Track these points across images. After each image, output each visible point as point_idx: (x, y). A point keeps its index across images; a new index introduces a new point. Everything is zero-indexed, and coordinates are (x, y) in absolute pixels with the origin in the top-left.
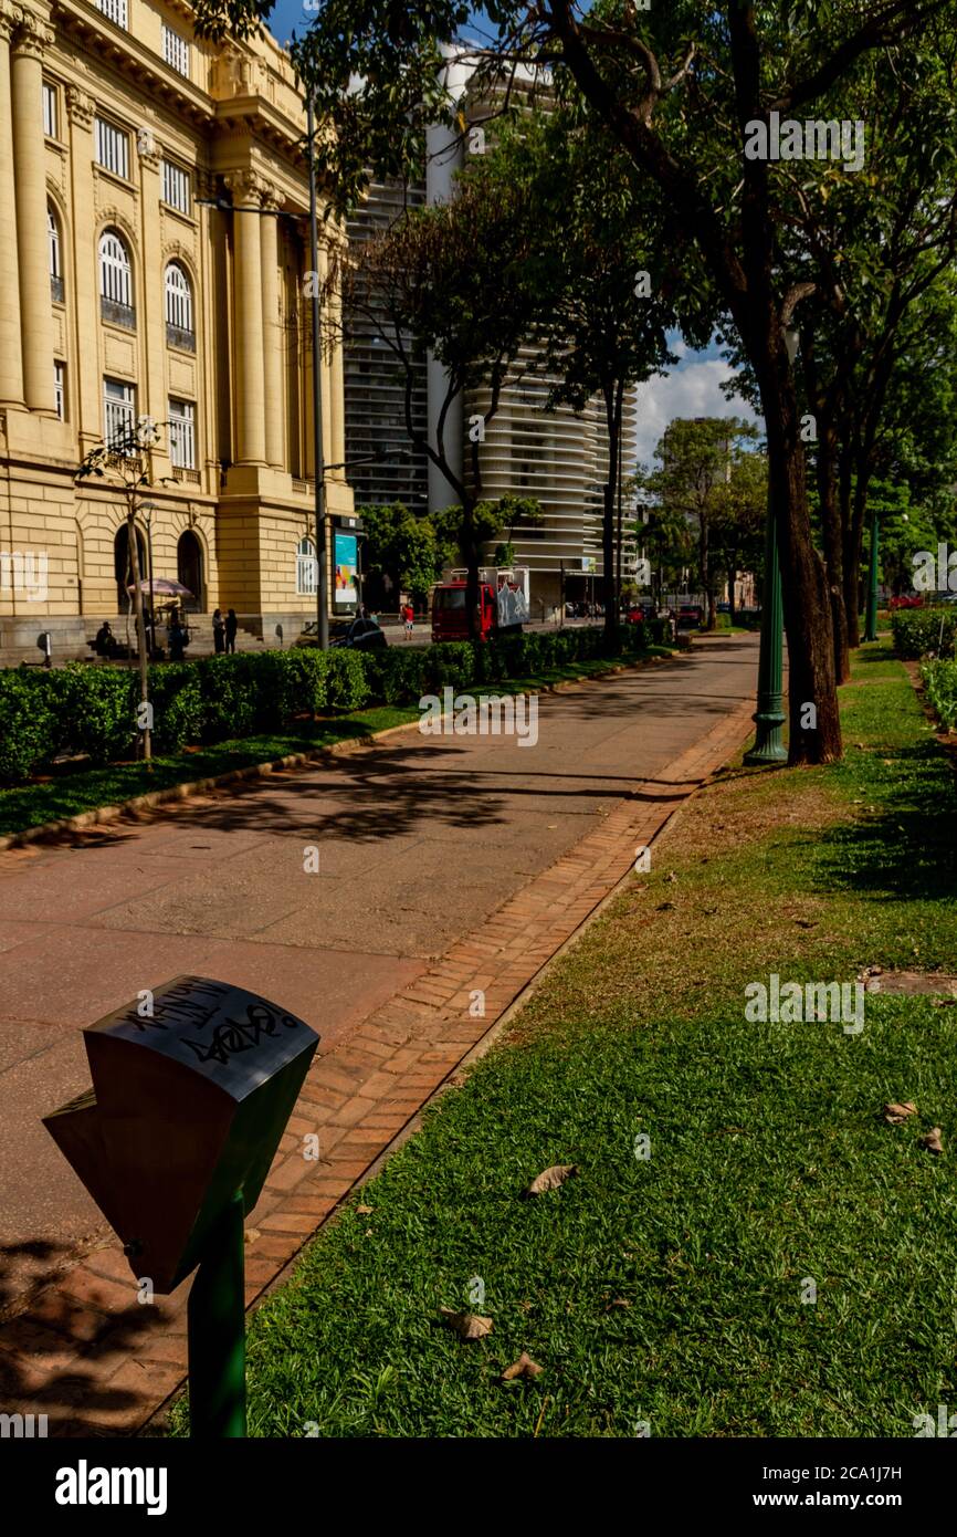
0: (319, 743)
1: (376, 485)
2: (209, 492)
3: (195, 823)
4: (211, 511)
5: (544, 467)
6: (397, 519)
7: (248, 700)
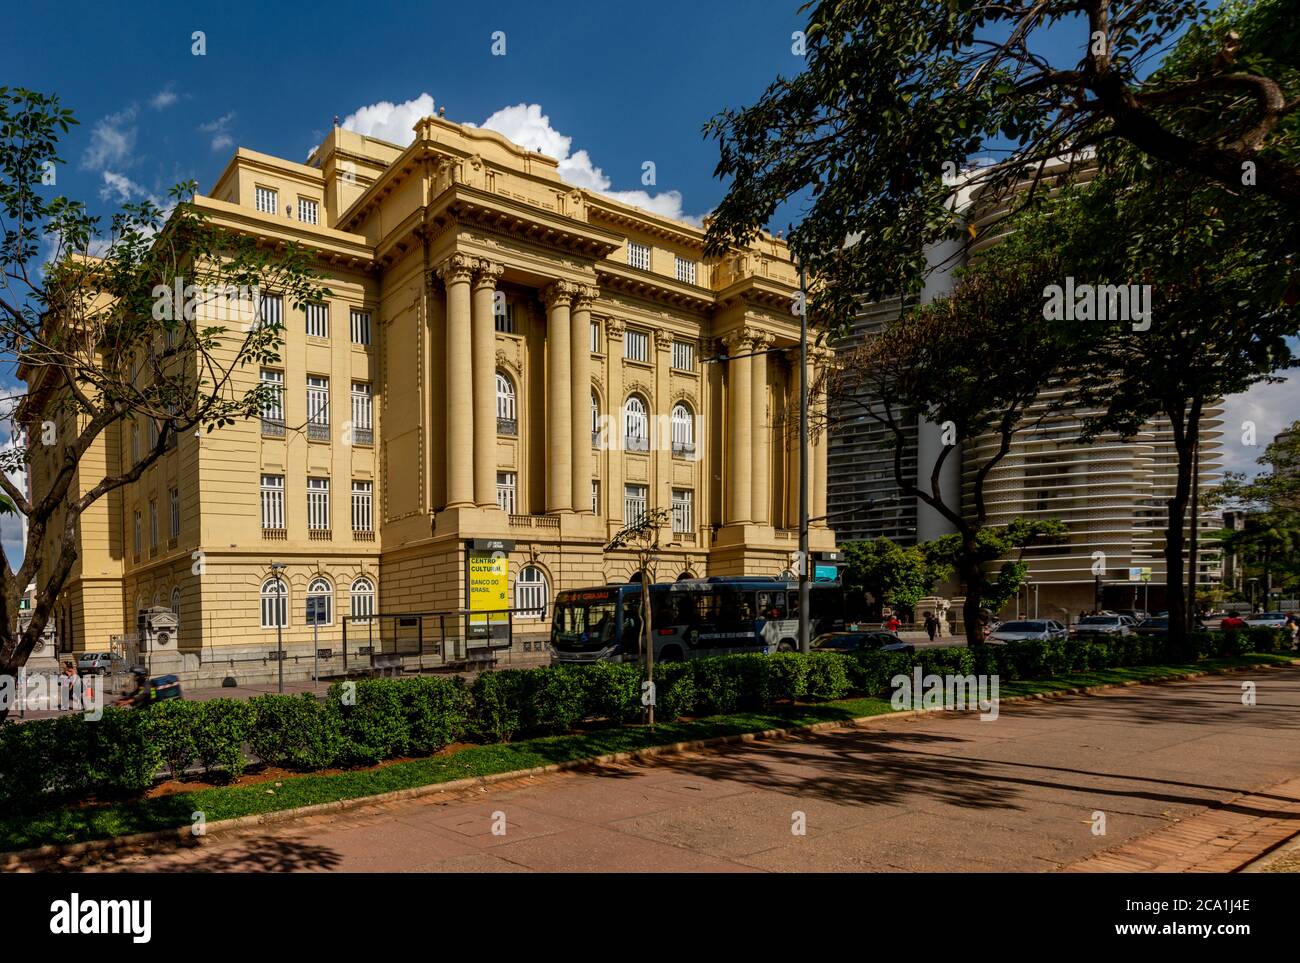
0: (798, 722)
2: (702, 546)
4: (704, 559)
6: (881, 551)
7: (733, 688)
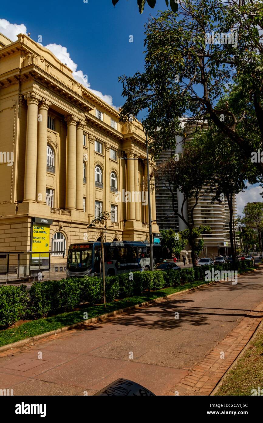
0: (151, 298)
1: (165, 224)
2: (121, 228)
3: (118, 323)
4: (121, 233)
5: (211, 218)
6: (171, 233)
7: (132, 286)
